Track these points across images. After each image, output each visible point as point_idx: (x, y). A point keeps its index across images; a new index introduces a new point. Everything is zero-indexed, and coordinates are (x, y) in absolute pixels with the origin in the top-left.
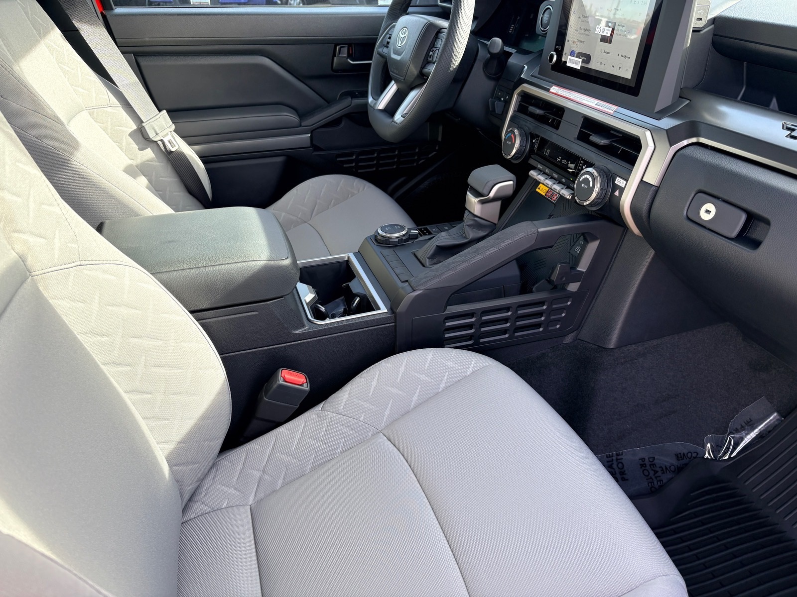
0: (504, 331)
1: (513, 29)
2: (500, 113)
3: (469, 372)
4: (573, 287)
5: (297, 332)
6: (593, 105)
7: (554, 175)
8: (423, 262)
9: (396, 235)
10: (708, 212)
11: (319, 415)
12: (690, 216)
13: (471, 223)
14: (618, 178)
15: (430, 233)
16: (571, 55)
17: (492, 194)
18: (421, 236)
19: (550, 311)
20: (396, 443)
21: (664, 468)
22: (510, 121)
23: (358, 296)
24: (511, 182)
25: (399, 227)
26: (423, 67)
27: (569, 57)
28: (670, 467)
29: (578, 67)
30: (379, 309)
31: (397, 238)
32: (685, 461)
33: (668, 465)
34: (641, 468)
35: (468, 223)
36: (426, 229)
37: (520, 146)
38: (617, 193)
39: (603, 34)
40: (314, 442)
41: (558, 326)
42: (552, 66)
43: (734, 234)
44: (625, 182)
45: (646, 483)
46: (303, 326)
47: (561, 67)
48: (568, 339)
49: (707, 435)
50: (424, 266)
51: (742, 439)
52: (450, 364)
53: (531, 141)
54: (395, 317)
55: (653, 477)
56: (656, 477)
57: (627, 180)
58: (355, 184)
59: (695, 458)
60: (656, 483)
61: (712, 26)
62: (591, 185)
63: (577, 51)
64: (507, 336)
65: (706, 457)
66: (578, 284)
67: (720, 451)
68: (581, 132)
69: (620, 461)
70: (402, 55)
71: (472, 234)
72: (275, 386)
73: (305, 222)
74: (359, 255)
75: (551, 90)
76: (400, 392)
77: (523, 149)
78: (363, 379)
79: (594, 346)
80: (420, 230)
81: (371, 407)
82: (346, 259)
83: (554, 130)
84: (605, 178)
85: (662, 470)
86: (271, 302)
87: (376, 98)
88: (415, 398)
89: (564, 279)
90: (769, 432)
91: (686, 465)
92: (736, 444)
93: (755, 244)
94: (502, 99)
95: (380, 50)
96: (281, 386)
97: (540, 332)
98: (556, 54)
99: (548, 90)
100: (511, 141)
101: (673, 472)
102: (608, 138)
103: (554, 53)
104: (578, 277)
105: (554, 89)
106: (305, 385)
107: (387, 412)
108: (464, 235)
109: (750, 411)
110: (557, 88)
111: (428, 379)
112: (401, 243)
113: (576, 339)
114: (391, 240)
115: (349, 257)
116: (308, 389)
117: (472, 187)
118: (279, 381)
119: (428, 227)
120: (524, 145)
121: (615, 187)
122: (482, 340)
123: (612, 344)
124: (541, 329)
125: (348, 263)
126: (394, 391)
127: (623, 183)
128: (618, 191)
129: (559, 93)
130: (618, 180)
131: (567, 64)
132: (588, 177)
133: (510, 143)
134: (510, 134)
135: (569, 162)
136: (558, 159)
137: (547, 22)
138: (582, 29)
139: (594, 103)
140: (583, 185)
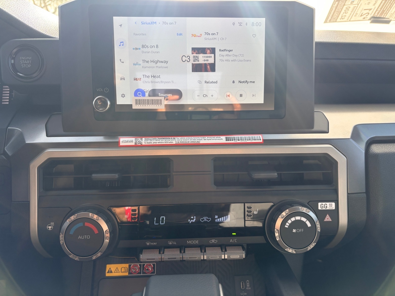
6: (224, 142)
57: (334, 201)
62: (310, 225)
105: (127, 141)
127: (331, 206)
128: (328, 216)
129: (143, 144)
130: (321, 206)
131: (135, 107)
132: (298, 218)
133: (87, 237)
134: (81, 224)
135: (216, 217)
136: (190, 221)
137: (29, 66)
138: (148, 62)
139: (222, 139)
140: (294, 231)
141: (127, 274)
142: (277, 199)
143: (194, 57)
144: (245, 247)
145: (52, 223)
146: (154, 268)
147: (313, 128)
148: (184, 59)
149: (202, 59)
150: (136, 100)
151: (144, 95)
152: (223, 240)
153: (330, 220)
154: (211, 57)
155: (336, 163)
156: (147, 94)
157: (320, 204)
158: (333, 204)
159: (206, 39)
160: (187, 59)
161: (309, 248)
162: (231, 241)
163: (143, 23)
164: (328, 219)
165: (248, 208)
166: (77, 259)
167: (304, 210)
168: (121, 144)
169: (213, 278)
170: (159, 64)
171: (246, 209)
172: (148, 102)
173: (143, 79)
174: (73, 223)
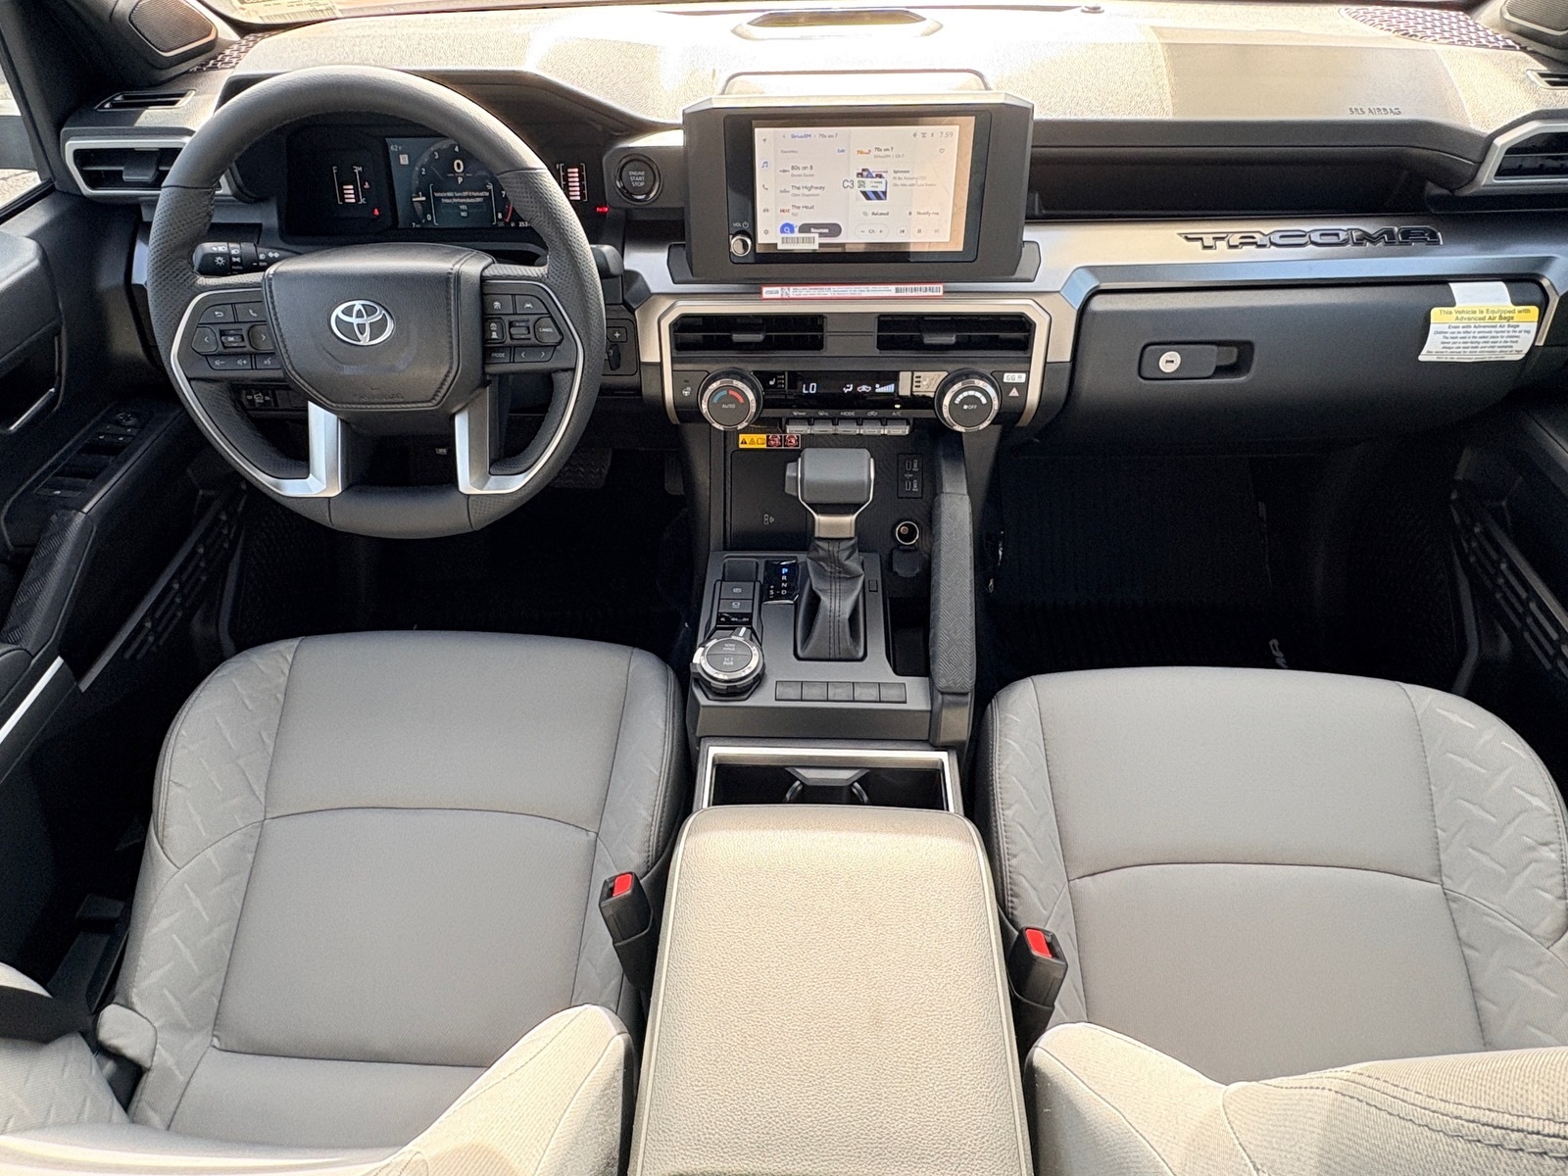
6: (890, 294)
16: (782, 232)
26: (484, 362)
27: (778, 236)
29: (815, 246)
47: (763, 256)
57: (1027, 371)
63: (797, 223)
68: (881, 338)
93: (1243, 368)
99: (756, 297)
105: (772, 292)
110: (780, 289)
127: (1020, 378)
128: (1014, 390)
129: (791, 296)
130: (1008, 378)
131: (780, 247)
132: (971, 393)
133: (733, 406)
134: (725, 392)
135: (877, 386)
136: (846, 391)
137: (642, 184)
138: (799, 188)
139: (890, 290)
140: (965, 407)
141: (765, 446)
142: (953, 367)
143: (859, 181)
144: (911, 422)
145: (689, 389)
146: (798, 440)
147: (1014, 273)
148: (846, 184)
149: (870, 185)
150: (783, 238)
151: (792, 231)
152: (884, 413)
153: (1017, 394)
154: (881, 182)
155: (1035, 324)
156: (796, 230)
157: (1006, 375)
158: (1024, 376)
159: (876, 157)
160: (850, 184)
161: (982, 427)
162: (894, 414)
163: (793, 137)
164: (1014, 393)
165: (917, 377)
166: (721, 428)
167: (980, 383)
168: (765, 296)
169: (866, 453)
170: (813, 191)
171: (915, 379)
172: (797, 240)
173: (791, 211)
174: (716, 391)
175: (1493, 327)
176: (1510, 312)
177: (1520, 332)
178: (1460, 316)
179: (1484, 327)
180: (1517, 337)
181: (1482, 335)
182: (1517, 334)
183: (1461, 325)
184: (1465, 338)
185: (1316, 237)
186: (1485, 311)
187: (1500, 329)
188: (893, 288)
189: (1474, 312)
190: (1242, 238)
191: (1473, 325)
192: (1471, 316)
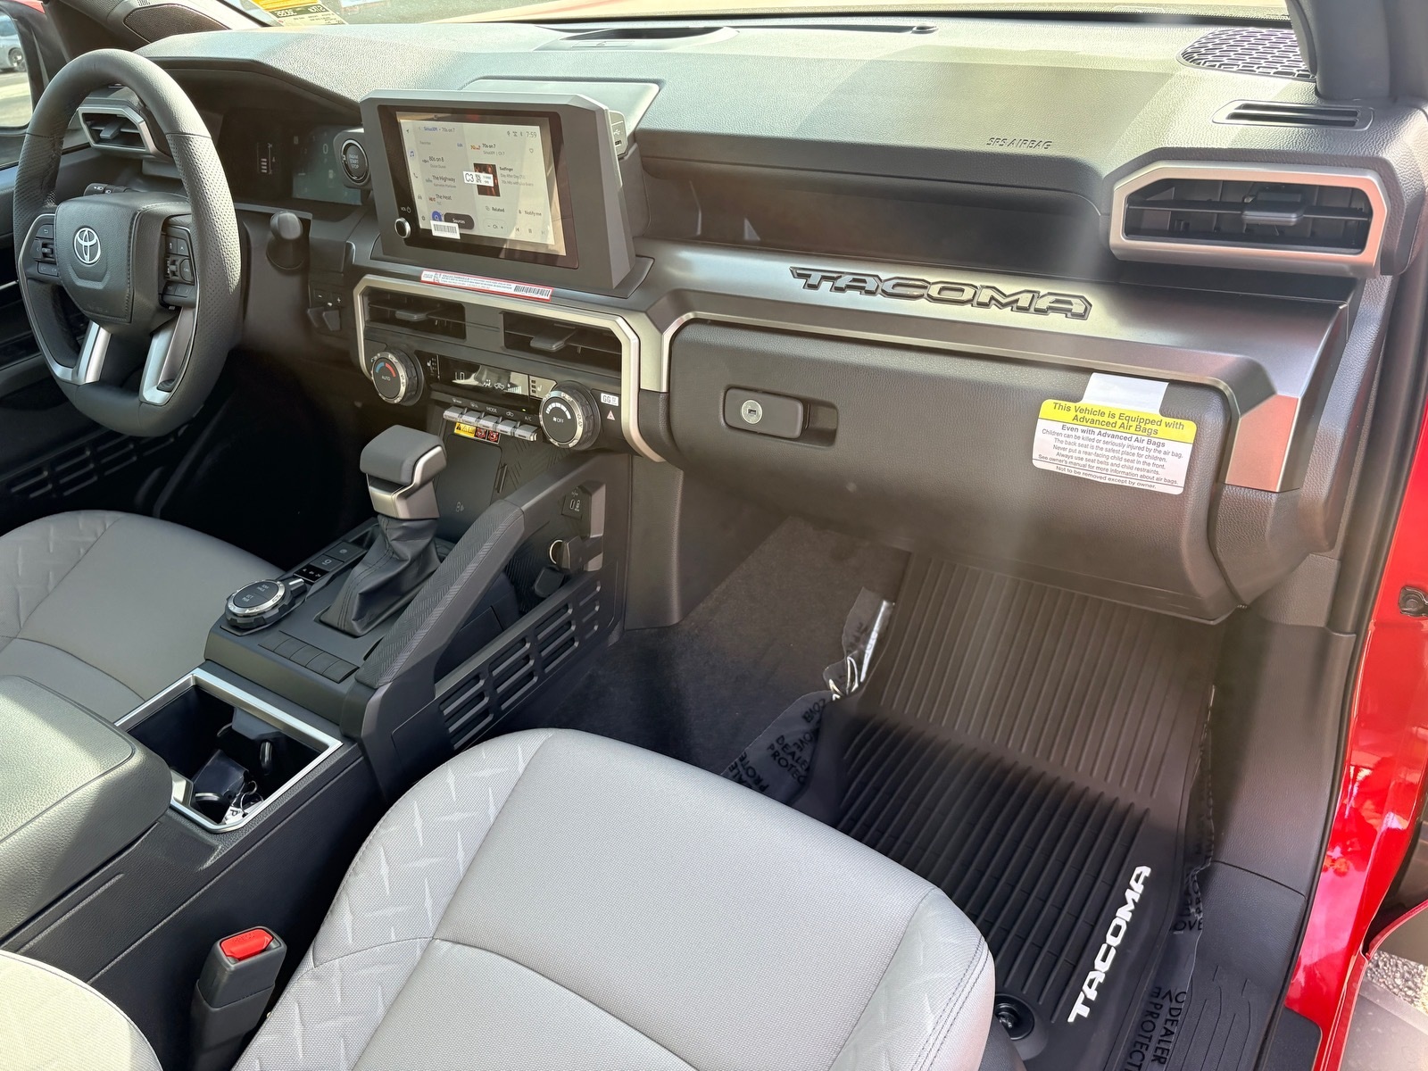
0: (530, 675)
1: (267, 166)
2: (338, 328)
3: (521, 770)
4: (595, 564)
5: (209, 863)
6: (512, 291)
7: (489, 409)
8: (346, 629)
9: (270, 603)
10: (751, 412)
11: (317, 977)
12: (730, 423)
13: (397, 534)
14: (602, 395)
15: (324, 573)
16: (434, 220)
17: (417, 479)
18: (312, 584)
19: (579, 613)
20: (472, 941)
21: (799, 743)
22: (365, 339)
23: (266, 741)
24: (438, 449)
25: (266, 587)
26: (163, 293)
27: (433, 222)
28: (804, 738)
29: (457, 236)
30: (325, 747)
31: (274, 607)
32: (817, 717)
33: (801, 736)
34: (775, 759)
35: (395, 536)
36: (310, 567)
37: (410, 379)
38: (611, 416)
39: (479, 184)
40: (331, 1023)
41: (596, 628)
42: (405, 239)
43: (797, 432)
44: (617, 398)
45: (790, 776)
46: (212, 849)
47: (423, 240)
48: (614, 638)
49: (823, 670)
50: (355, 637)
51: (862, 654)
52: (486, 773)
53: (425, 367)
54: (362, 747)
55: (795, 764)
56: (797, 761)
57: (619, 395)
58: (81, 525)
59: (824, 707)
60: (800, 769)
61: (635, 146)
62: (569, 417)
63: (443, 212)
64: (535, 679)
65: (834, 699)
66: (600, 557)
67: (845, 682)
68: (507, 336)
69: (747, 766)
70: (107, 277)
71: (408, 550)
72: (225, 979)
73: (13, 638)
74: (210, 664)
75: (423, 279)
76: (434, 860)
77: (415, 382)
78: (361, 876)
79: (653, 631)
80: (301, 573)
81: (400, 909)
82: (192, 683)
83: (458, 341)
84: (584, 400)
85: (799, 747)
86: (140, 841)
87: (71, 362)
88: (461, 855)
89: (581, 559)
90: (887, 628)
91: (819, 722)
92: (860, 663)
93: (828, 437)
94: (330, 304)
95: (32, 270)
96: (237, 972)
97: (577, 649)
98: (407, 220)
99: (417, 279)
100: (389, 374)
101: (810, 741)
102: (559, 338)
103: (402, 220)
104: (596, 547)
105: (428, 275)
106: (273, 945)
107: (428, 903)
108: (394, 556)
109: (856, 613)
110: (433, 274)
111: (466, 815)
112: (285, 612)
113: (623, 631)
114: (266, 616)
115: (196, 679)
116: (283, 947)
117: (370, 477)
118: (228, 966)
119: (312, 561)
120: (415, 374)
121: (604, 408)
122: (504, 706)
123: (675, 618)
124: (576, 644)
125: (199, 688)
126: (423, 863)
127: (611, 400)
128: (609, 414)
129: (441, 282)
130: (604, 398)
131: (434, 233)
134: (383, 364)
137: (357, 167)
138: (437, 179)
139: (510, 287)
140: (554, 419)
141: (472, 436)
150: (435, 225)
151: (440, 219)
155: (621, 344)
156: (443, 218)
159: (485, 152)
170: (448, 182)
172: (444, 228)
173: (437, 200)
175: (1125, 438)
176: (1152, 422)
177: (1165, 453)
178: (1080, 415)
179: (1113, 436)
180: (1161, 459)
181: (1110, 447)
182: (1162, 456)
183: (1080, 428)
184: (1086, 446)
185: (934, 291)
186: (1117, 416)
187: (1136, 444)
188: (513, 285)
189: (1103, 414)
190: (854, 280)
191: (1097, 431)
192: (1096, 418)
